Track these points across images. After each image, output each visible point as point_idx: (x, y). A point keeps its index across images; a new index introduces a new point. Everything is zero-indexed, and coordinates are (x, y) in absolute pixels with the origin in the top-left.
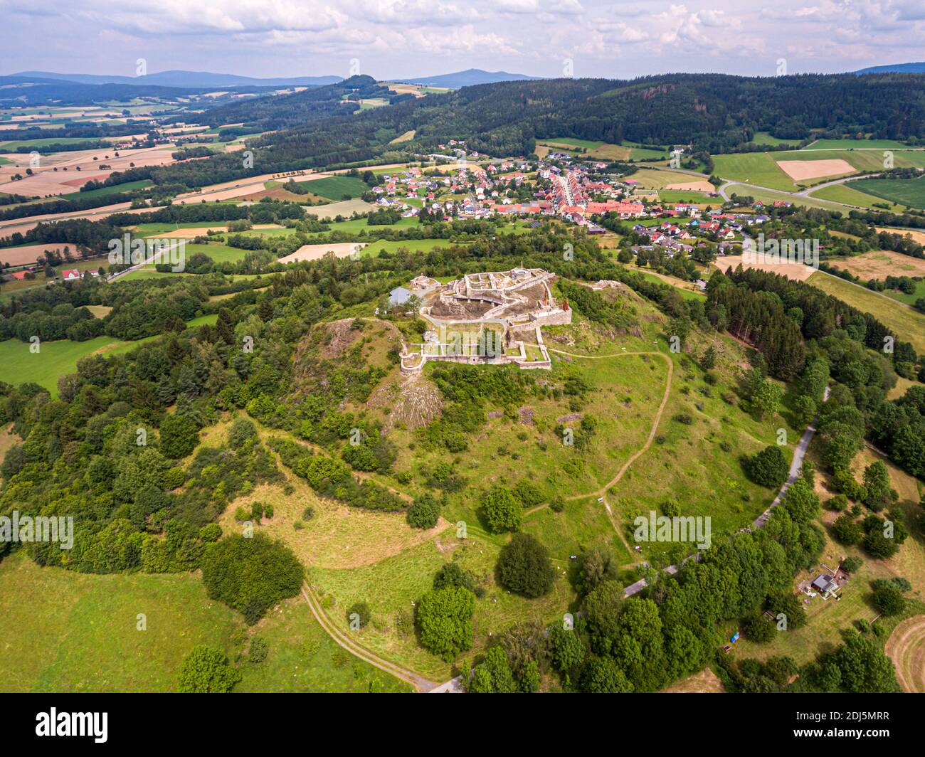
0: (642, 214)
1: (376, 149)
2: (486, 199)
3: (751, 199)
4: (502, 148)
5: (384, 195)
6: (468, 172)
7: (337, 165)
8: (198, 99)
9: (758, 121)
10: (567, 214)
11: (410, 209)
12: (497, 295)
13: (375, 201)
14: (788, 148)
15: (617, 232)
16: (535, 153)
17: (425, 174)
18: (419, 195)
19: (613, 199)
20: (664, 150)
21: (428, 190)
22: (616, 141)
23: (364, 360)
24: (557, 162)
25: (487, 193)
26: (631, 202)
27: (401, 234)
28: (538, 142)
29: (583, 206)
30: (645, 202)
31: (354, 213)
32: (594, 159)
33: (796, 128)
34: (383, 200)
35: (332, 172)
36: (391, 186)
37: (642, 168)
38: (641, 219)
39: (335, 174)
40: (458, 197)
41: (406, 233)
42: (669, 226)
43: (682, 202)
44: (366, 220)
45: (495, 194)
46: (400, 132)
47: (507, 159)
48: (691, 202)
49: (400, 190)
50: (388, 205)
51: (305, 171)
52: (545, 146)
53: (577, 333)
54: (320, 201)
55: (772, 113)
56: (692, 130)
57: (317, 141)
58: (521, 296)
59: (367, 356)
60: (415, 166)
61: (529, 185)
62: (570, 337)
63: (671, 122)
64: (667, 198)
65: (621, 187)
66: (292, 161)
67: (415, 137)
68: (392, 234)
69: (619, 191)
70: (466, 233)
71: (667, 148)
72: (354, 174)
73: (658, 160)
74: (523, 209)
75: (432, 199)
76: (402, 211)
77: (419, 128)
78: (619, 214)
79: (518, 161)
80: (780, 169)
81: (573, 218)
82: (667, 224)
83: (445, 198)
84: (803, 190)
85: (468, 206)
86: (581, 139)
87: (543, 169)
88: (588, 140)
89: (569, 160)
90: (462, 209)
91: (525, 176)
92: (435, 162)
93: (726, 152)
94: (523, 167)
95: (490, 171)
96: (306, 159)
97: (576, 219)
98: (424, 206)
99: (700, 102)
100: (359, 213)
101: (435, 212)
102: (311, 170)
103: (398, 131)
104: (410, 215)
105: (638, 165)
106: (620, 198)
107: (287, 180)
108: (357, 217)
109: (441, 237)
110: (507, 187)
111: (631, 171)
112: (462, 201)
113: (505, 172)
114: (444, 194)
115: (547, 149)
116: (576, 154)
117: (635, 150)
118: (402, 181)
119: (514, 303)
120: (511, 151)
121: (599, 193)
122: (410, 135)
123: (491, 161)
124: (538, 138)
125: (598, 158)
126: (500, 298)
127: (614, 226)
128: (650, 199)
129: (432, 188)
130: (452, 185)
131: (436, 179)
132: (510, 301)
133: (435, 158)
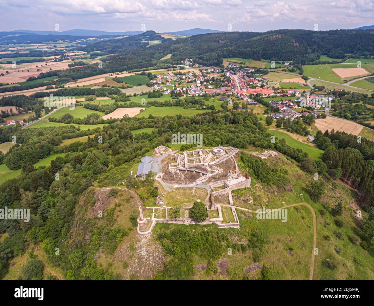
0: (273, 94)
1: (154, 62)
2: (201, 86)
3: (324, 87)
4: (208, 62)
5: (156, 83)
6: (193, 73)
7: (137, 70)
8: (85, 41)
9: (322, 50)
10: (238, 94)
11: (167, 90)
12: (204, 167)
13: (152, 86)
14: (336, 63)
15: (262, 104)
16: (223, 64)
17: (175, 74)
18: (172, 84)
19: (258, 86)
20: (280, 63)
21: (175, 81)
22: (258, 59)
23: (115, 220)
24: (233, 68)
25: (202, 83)
26: (267, 88)
27: (161, 104)
28: (224, 60)
29: (245, 90)
30: (273, 88)
31: (142, 92)
32: (249, 67)
33: (339, 53)
34: (156, 86)
35: (135, 73)
36: (159, 79)
37: (271, 71)
38: (273, 97)
39: (136, 74)
40: (189, 85)
41: (164, 103)
42: (287, 101)
43: (291, 88)
44: (147, 96)
45: (205, 83)
46: (165, 55)
47: (211, 67)
48: (295, 88)
49: (163, 81)
50: (157, 88)
51: (123, 72)
52: (227, 61)
53: (254, 193)
54: (128, 86)
55: (328, 47)
56: (292, 54)
57: (129, 59)
58: (218, 168)
59: (118, 216)
60: (170, 70)
61: (220, 79)
62: (250, 197)
63: (283, 51)
64: (284, 86)
65: (262, 81)
66: (118, 68)
67: (171, 57)
68: (157, 104)
69: (261, 83)
70: (191, 104)
71: (281, 62)
72: (144, 74)
73: (278, 68)
74: (218, 91)
75: (177, 85)
76: (163, 91)
77: (173, 53)
78: (262, 95)
79: (215, 68)
80: (334, 72)
81: (241, 96)
82: (286, 100)
83: (183, 85)
84: (346, 82)
85: (193, 89)
86: (243, 58)
87: (226, 71)
88: (246, 58)
89: (238, 68)
90: (190, 90)
91: (219, 75)
92: (179, 68)
93: (308, 64)
94: (217, 71)
95: (203, 73)
96: (124, 67)
97: (242, 97)
98: (173, 89)
99: (296, 42)
100: (144, 92)
101: (178, 92)
102: (125, 72)
103: (164, 55)
104: (167, 93)
105: (269, 70)
106: (262, 86)
107: (114, 77)
108: (143, 94)
109: (180, 106)
110: (210, 80)
111: (265, 73)
112: (191, 87)
113: (209, 73)
114: (183, 83)
115: (228, 63)
116: (241, 65)
117: (267, 63)
118: (165, 77)
119: (214, 174)
120: (212, 64)
121: (252, 83)
122: (169, 56)
123: (203, 68)
124: (224, 58)
125: (250, 67)
126: (206, 170)
127: (261, 101)
128: (276, 87)
129: (177, 80)
130: (186, 79)
131: (179, 76)
132: (212, 172)
133: (179, 66)
